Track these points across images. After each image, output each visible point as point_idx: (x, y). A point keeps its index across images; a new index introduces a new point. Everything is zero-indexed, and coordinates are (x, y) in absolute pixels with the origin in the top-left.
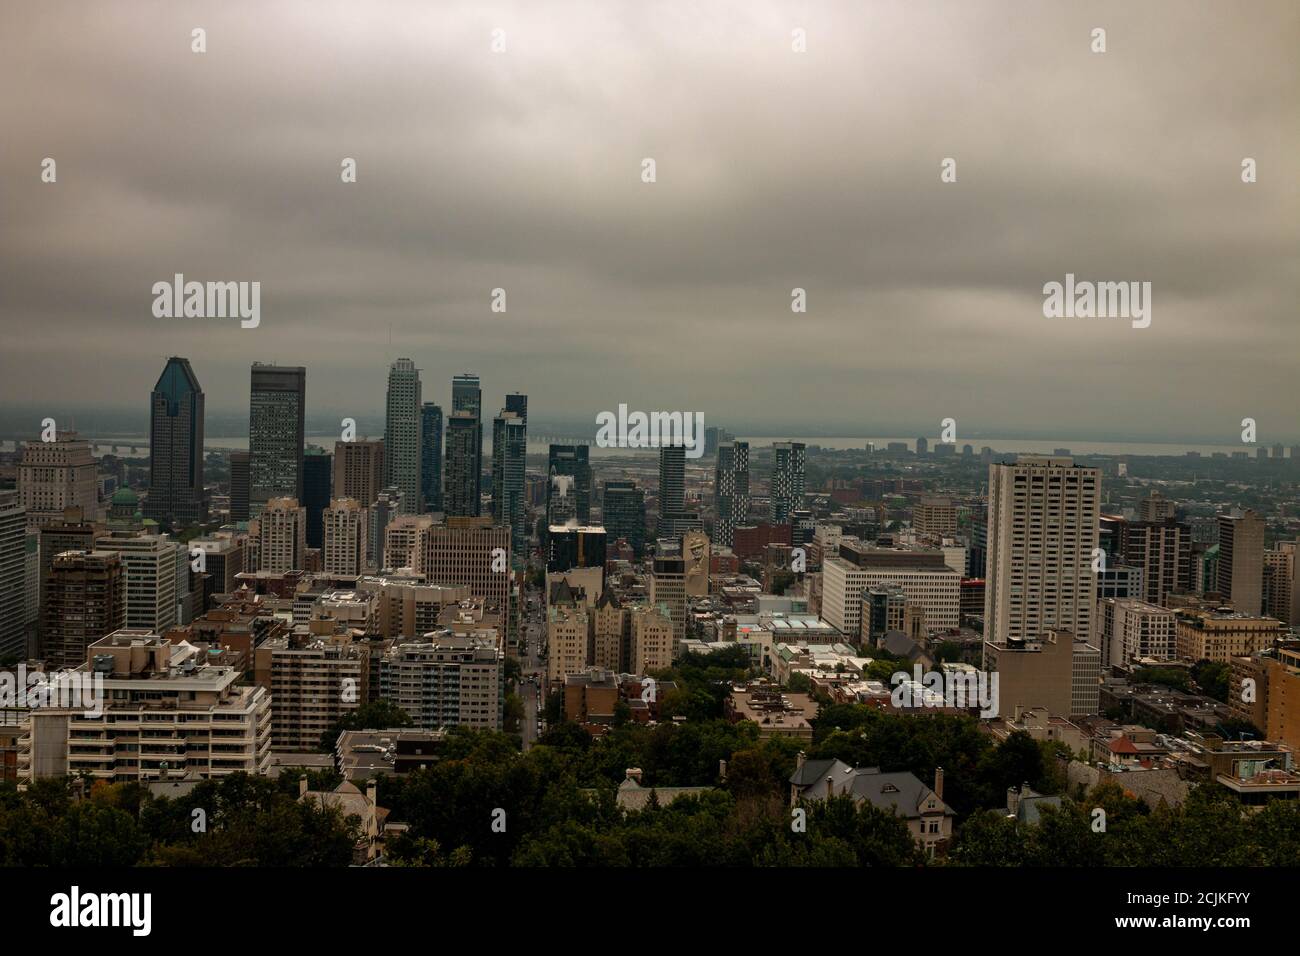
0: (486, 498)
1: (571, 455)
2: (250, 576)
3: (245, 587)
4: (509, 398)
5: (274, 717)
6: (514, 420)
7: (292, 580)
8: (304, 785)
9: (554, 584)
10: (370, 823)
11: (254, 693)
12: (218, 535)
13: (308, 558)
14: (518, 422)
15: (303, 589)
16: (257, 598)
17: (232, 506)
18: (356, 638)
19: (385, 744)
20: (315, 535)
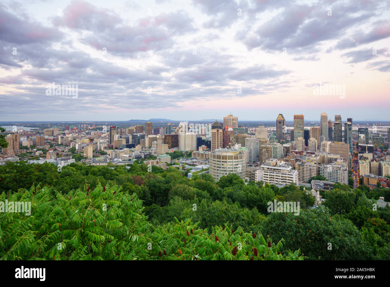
0: (343, 139)
1: (364, 130)
2: (294, 151)
3: (293, 152)
4: (348, 119)
5: (299, 176)
6: (349, 123)
7: (303, 152)
8: (304, 189)
9: (360, 156)
10: (318, 198)
11: (295, 171)
12: (288, 143)
13: (305, 148)
14: (350, 123)
15: (304, 153)
16: (296, 154)
17: (291, 139)
18: (315, 163)
19: (321, 184)
20: (307, 144)
